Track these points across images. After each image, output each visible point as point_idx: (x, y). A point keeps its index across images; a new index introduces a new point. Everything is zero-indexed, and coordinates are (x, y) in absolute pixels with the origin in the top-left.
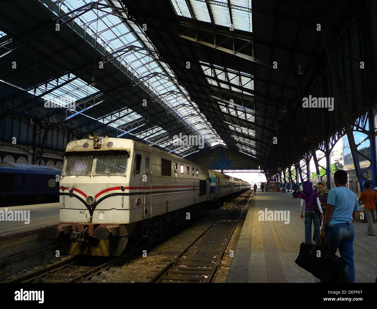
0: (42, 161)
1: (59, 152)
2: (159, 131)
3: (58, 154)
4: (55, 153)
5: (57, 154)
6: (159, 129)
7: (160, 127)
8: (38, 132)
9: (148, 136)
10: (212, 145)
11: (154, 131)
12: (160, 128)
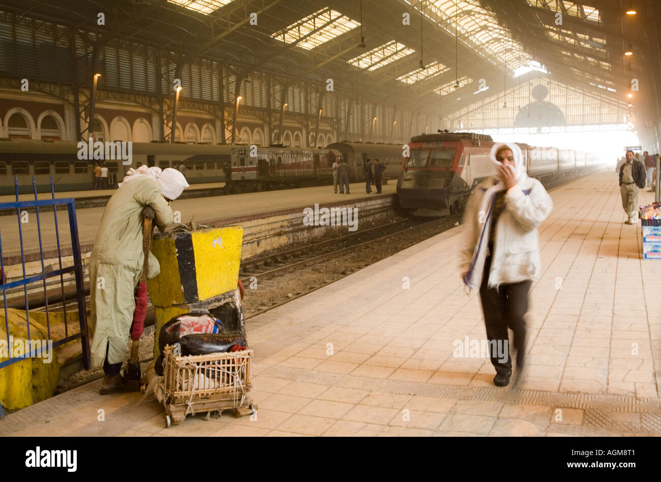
0: (178, 124)
1: (205, 105)
2: (397, 52)
3: (204, 109)
4: (199, 109)
5: (201, 109)
6: (396, 47)
7: (398, 44)
8: (163, 70)
9: (376, 63)
10: (516, 75)
11: (388, 53)
12: (400, 46)
